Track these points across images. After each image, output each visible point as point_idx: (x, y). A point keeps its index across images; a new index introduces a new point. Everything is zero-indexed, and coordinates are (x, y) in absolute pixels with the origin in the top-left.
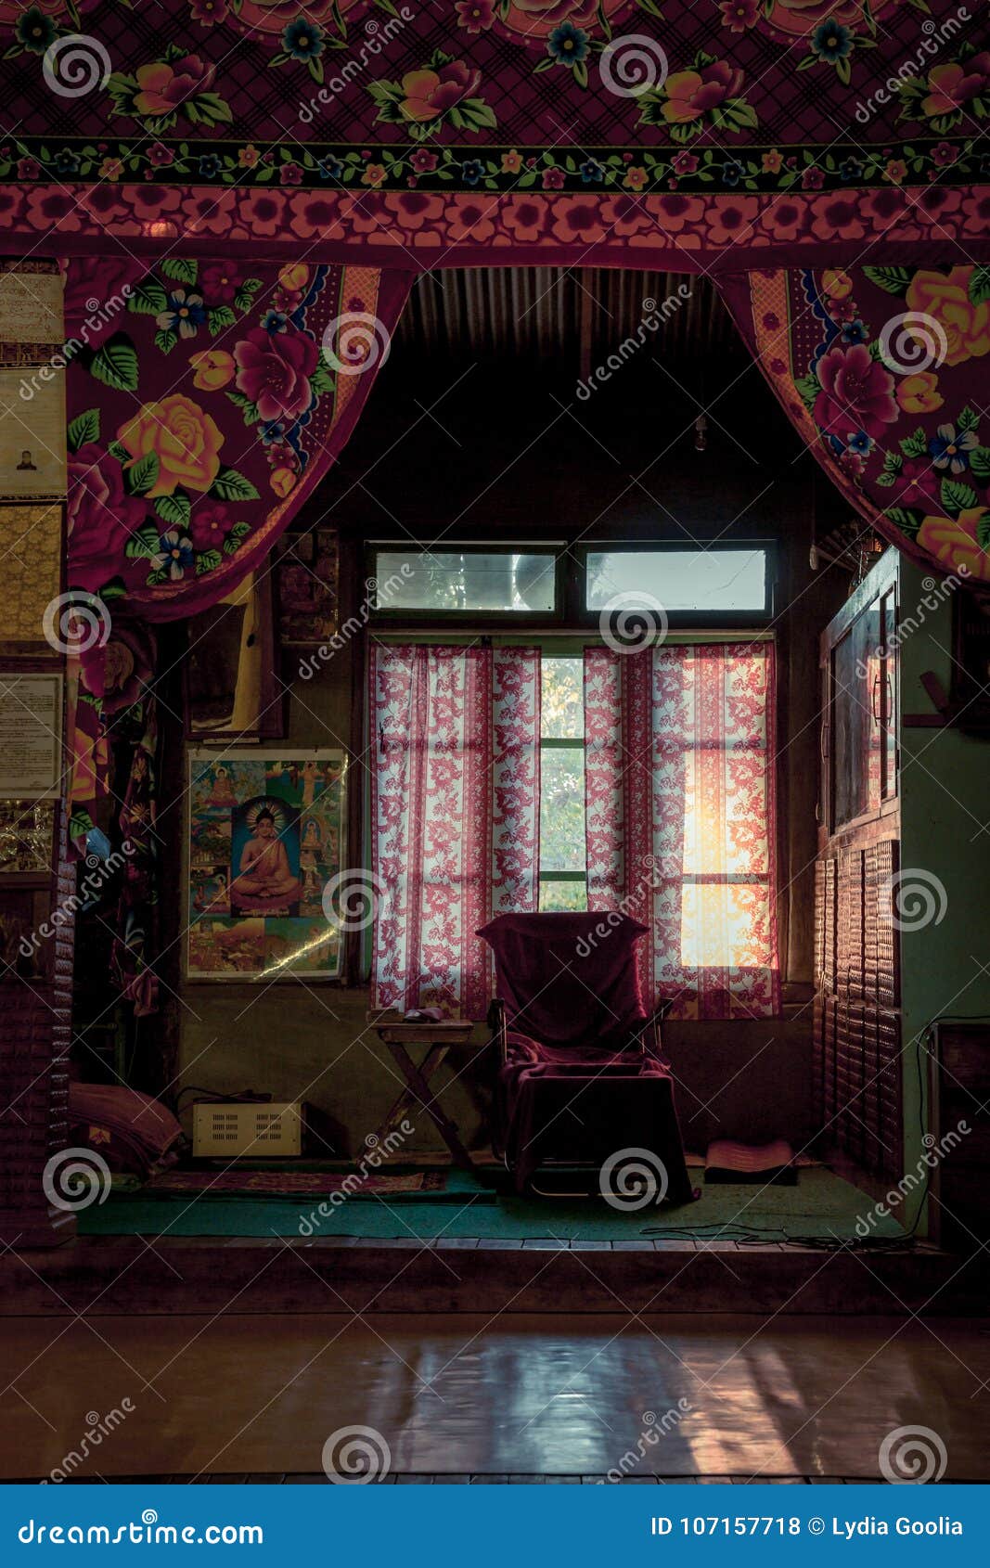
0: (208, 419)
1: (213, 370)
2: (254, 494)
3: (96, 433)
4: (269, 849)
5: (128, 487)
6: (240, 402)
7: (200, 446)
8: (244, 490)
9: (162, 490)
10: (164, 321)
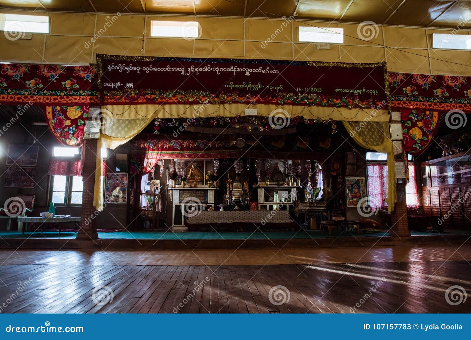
0: (420, 130)
1: (420, 124)
2: (427, 139)
3: (407, 132)
4: (356, 190)
5: (412, 138)
6: (423, 128)
7: (419, 134)
8: (426, 139)
9: (417, 139)
10: (413, 118)
